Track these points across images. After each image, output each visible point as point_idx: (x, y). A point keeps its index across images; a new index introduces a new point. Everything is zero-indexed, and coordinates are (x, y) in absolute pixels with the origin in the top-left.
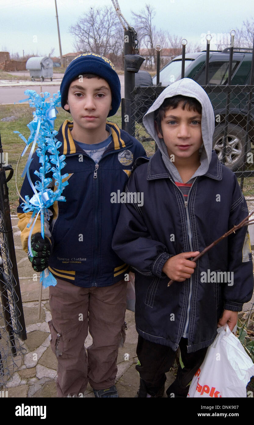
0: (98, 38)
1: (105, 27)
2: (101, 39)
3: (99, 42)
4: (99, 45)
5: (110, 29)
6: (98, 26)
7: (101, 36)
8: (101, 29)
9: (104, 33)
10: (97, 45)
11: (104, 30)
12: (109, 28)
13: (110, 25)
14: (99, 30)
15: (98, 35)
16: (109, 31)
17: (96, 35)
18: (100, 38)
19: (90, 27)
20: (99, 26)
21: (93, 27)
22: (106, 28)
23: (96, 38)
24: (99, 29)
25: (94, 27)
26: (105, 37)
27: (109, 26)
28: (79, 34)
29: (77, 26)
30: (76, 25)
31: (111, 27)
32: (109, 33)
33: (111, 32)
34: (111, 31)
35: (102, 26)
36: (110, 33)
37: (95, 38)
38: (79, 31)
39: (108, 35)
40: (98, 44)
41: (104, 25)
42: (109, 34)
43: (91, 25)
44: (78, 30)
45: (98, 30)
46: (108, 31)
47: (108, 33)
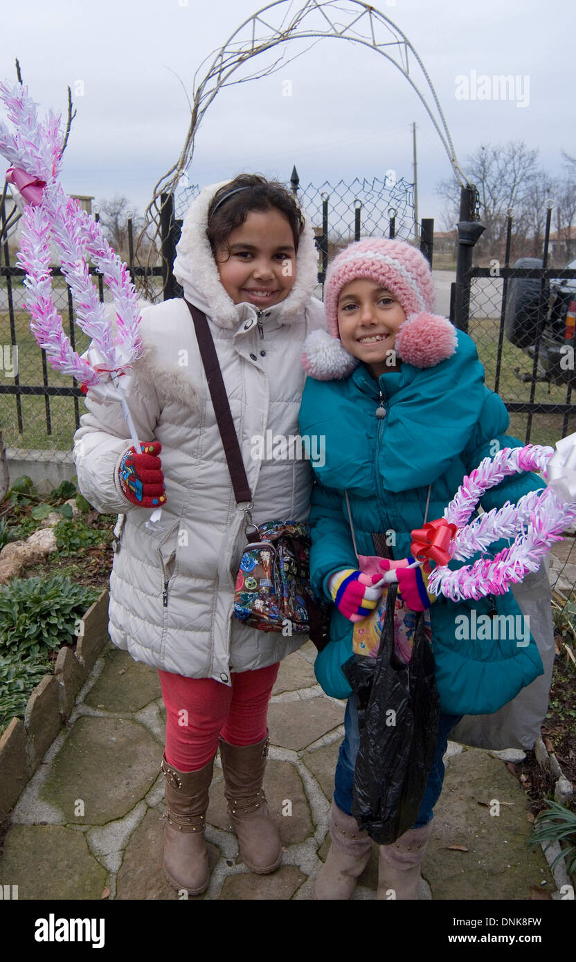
0: (492, 205)
1: (506, 184)
2: (497, 205)
3: (494, 212)
4: (493, 218)
5: (516, 188)
6: (493, 181)
7: (496, 201)
8: (499, 187)
9: (504, 196)
10: (489, 219)
11: (504, 189)
12: (515, 186)
13: (518, 180)
14: (496, 189)
15: (492, 198)
16: (515, 191)
17: (488, 199)
18: (495, 204)
19: (478, 183)
20: (496, 182)
21: (483, 182)
22: (508, 186)
23: (487, 205)
24: (495, 187)
25: (485, 184)
26: (505, 202)
27: (515, 181)
28: (455, 197)
29: (452, 183)
30: (451, 181)
31: (518, 183)
32: (514, 195)
33: (518, 194)
34: (517, 192)
35: (501, 182)
36: (516, 195)
37: (484, 205)
38: (456, 192)
39: (511, 199)
40: (491, 216)
41: (504, 180)
42: (513, 198)
43: (479, 180)
44: (454, 189)
45: (493, 190)
46: (512, 191)
47: (512, 196)
